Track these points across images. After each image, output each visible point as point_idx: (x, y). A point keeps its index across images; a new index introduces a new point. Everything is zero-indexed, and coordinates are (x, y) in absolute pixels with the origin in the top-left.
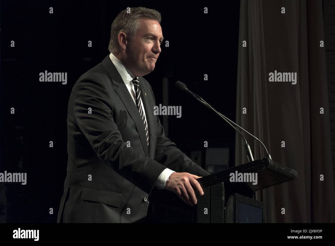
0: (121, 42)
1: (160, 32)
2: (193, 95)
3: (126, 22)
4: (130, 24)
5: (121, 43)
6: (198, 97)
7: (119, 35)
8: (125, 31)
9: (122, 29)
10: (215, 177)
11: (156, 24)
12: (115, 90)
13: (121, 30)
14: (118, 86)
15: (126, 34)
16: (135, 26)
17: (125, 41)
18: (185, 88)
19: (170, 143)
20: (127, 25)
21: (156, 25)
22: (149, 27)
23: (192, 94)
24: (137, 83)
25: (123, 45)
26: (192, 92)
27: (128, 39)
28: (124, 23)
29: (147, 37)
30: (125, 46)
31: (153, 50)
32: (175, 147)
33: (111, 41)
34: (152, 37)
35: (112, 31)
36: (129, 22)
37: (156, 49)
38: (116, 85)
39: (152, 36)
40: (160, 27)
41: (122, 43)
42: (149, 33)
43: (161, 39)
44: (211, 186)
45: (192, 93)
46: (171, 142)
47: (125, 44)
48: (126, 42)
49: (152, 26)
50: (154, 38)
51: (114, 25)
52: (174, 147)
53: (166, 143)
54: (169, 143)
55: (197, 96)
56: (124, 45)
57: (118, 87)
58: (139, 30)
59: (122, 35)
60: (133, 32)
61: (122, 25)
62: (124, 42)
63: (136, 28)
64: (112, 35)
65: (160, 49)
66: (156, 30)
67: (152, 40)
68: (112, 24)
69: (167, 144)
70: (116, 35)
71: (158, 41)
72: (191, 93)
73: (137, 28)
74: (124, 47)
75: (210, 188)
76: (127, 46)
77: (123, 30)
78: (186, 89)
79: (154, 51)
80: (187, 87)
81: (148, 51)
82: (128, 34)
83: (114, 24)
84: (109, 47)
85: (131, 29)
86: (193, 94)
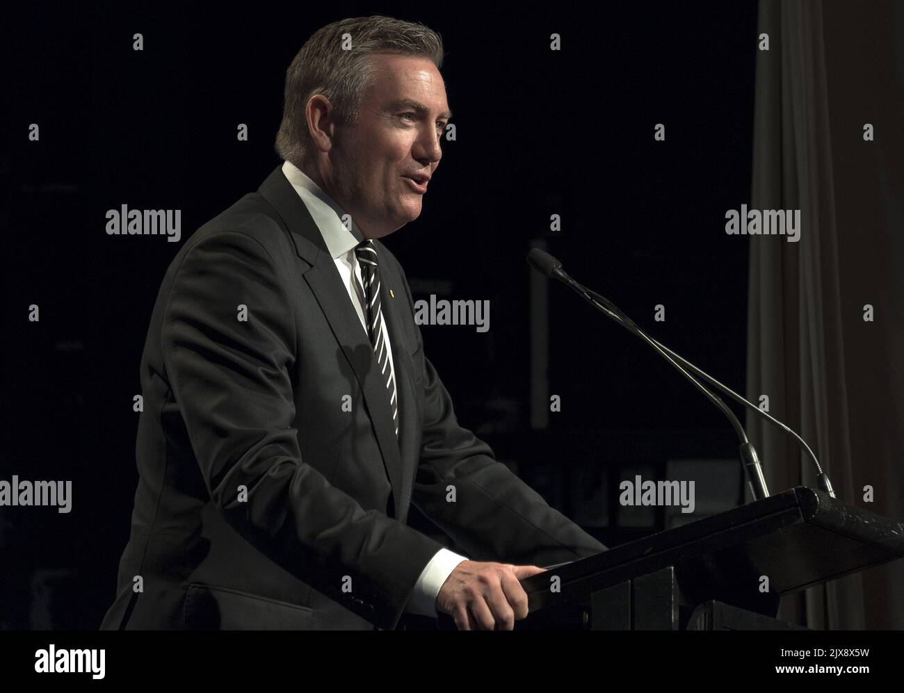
0: (317, 127)
1: (437, 94)
2: (581, 292)
3: (332, 64)
4: (344, 70)
5: (315, 130)
6: (599, 298)
7: (309, 104)
8: (329, 91)
9: (318, 87)
10: (648, 551)
11: (427, 71)
12: (303, 275)
13: (314, 88)
14: (312, 263)
15: (330, 100)
16: (358, 78)
17: (329, 125)
18: (555, 269)
19: (474, 445)
20: (335, 73)
21: (427, 74)
22: (404, 78)
23: (579, 290)
24: (368, 255)
25: (322, 135)
26: (577, 282)
27: (335, 117)
28: (326, 67)
29: (399, 112)
30: (328, 139)
31: (415, 154)
32: (491, 457)
33: (286, 123)
34: (413, 111)
35: (287, 93)
36: (340, 63)
37: (426, 151)
38: (307, 262)
39: (413, 107)
40: (439, 81)
41: (318, 129)
42: (402, 99)
43: (441, 116)
44: (635, 580)
45: (577, 285)
46: (476, 444)
47: (328, 134)
48: (332, 127)
49: (412, 76)
50: (420, 114)
51: (293, 72)
52: (489, 459)
53: (460, 447)
54: (469, 445)
55: (594, 295)
56: (324, 134)
57: (311, 266)
58: (370, 90)
59: (318, 104)
60: (351, 96)
61: (319, 74)
62: (324, 126)
63: (362, 84)
64: (288, 106)
65: (437, 148)
66: (426, 88)
67: (414, 121)
68: (289, 70)
69: (465, 451)
70: (302, 106)
71: (434, 125)
72: (576, 288)
73: (365, 82)
74: (325, 142)
75: (632, 585)
76: (336, 141)
77: (319, 89)
78: (561, 274)
79: (420, 154)
80: (564, 269)
81: (401, 157)
82: (338, 101)
83: (295, 72)
84: (277, 142)
85: (346, 88)
86: (581, 289)
